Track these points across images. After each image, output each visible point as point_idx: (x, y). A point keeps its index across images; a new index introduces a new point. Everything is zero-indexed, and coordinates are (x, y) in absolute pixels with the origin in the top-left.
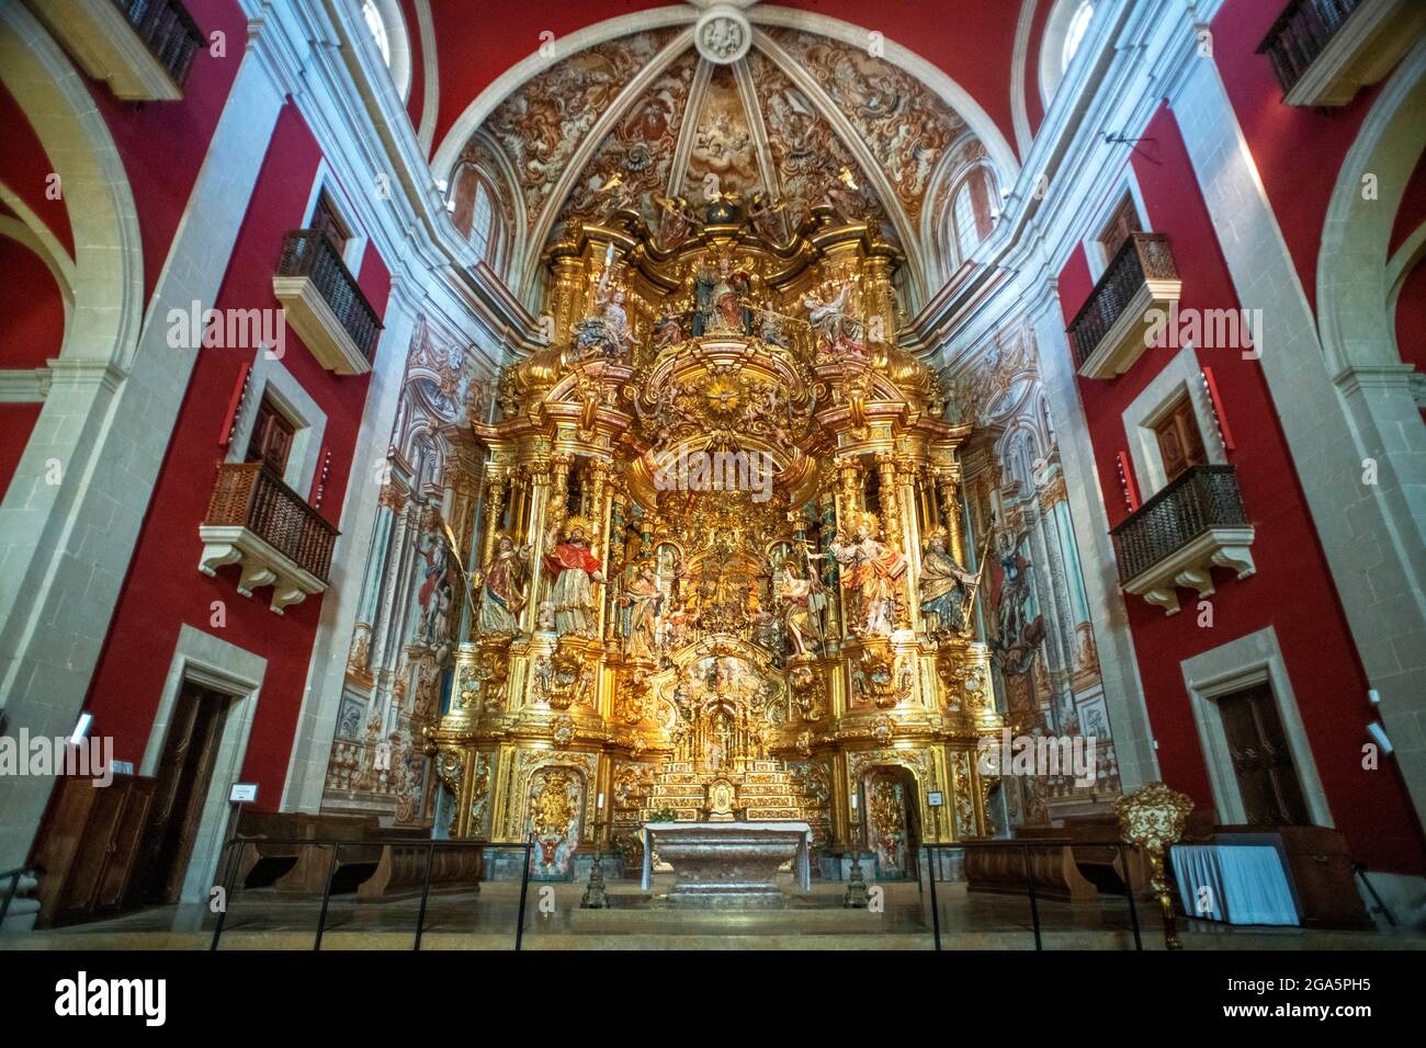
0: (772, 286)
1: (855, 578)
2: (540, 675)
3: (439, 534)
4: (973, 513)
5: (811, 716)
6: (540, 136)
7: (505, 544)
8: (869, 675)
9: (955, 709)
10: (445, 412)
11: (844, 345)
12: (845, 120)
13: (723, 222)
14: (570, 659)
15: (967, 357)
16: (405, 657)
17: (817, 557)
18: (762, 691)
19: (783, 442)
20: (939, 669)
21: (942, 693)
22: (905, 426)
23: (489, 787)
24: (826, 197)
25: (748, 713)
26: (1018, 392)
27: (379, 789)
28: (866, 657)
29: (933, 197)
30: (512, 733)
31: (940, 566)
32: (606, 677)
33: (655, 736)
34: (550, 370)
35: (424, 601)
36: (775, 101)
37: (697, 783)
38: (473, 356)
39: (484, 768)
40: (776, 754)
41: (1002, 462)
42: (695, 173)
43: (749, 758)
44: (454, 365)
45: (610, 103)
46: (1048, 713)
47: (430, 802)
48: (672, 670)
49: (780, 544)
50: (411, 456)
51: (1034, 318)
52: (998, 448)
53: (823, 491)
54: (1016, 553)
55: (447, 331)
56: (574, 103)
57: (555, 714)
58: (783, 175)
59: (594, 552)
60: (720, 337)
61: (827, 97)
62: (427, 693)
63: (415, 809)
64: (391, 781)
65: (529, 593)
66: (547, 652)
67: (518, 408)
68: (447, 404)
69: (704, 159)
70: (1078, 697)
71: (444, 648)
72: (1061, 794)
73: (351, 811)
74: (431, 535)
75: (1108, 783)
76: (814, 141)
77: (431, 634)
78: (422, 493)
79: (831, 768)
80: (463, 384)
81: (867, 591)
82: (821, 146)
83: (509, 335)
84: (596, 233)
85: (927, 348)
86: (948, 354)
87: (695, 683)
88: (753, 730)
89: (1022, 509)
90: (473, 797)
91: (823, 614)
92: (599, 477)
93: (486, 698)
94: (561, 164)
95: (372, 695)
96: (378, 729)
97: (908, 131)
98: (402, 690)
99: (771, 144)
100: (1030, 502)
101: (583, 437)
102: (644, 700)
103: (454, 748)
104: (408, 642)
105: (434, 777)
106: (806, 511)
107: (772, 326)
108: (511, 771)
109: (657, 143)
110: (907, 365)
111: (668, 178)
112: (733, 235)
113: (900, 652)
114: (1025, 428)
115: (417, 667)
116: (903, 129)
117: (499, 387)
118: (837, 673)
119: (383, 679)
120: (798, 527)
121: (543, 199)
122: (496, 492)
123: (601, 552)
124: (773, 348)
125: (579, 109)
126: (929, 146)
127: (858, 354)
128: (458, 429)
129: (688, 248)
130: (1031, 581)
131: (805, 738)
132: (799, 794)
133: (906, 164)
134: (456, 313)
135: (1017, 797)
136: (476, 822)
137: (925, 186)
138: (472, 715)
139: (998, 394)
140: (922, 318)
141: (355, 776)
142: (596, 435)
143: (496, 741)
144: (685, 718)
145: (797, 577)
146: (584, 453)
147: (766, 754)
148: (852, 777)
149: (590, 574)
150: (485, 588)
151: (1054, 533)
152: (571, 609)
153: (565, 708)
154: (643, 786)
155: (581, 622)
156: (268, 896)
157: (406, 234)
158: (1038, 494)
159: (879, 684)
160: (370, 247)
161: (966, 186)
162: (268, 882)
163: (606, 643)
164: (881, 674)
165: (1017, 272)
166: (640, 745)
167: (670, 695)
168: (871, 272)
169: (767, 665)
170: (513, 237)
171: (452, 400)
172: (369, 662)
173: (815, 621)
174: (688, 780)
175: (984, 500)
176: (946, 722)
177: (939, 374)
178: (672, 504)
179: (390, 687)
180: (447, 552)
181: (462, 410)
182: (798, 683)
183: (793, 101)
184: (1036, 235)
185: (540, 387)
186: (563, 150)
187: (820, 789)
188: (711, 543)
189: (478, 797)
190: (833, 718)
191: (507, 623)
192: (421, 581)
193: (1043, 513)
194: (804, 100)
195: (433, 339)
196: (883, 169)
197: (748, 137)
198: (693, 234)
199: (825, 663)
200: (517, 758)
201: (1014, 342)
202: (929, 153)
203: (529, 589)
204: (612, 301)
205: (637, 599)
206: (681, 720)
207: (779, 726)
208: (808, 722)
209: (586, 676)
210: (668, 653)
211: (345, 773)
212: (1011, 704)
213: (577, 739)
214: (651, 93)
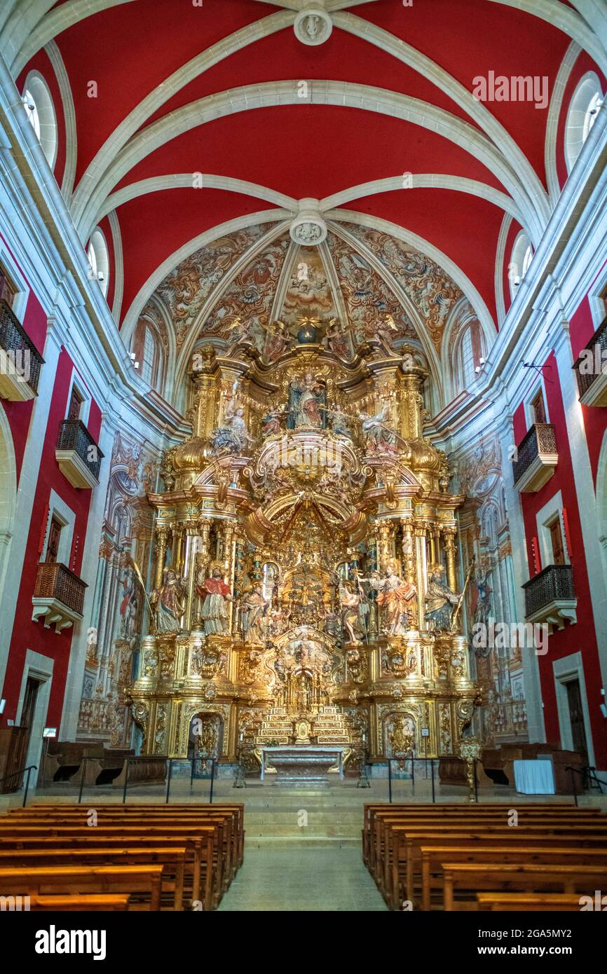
0: (341, 389)
1: (384, 600)
2: (195, 658)
3: (130, 568)
4: (464, 551)
5: (359, 680)
6: (185, 288)
7: (171, 575)
8: (391, 659)
9: (443, 678)
10: (132, 490)
11: (383, 445)
12: (391, 276)
13: (309, 341)
14: (214, 649)
15: (465, 448)
16: (114, 646)
17: (364, 580)
18: (329, 663)
19: (345, 501)
20: (435, 654)
21: (436, 669)
22: (421, 498)
23: (165, 725)
24: (376, 335)
25: (321, 677)
26: (492, 480)
27: (102, 726)
28: (389, 648)
29: (450, 329)
30: (180, 694)
31: (437, 591)
32: (233, 656)
33: (263, 691)
34: (196, 457)
35: (123, 612)
36: (344, 260)
37: (288, 721)
38: (147, 449)
39: (162, 713)
40: (336, 702)
41: (480, 523)
42: (289, 303)
43: (321, 704)
44: (135, 457)
45: (232, 265)
46: (497, 682)
47: (128, 733)
48: (273, 649)
49: (344, 563)
50: (114, 523)
51: (501, 436)
52: (479, 513)
53: (370, 536)
54: (485, 582)
55: (131, 436)
56: (208, 267)
57: (204, 682)
58: (350, 306)
59: (226, 581)
60: (306, 431)
61: (379, 261)
62: (126, 667)
63: (121, 737)
64: (108, 722)
65: (186, 606)
66: (199, 644)
67: (174, 479)
68: (133, 483)
69: (296, 294)
70: (512, 674)
71: (134, 639)
72: (501, 730)
73: (90, 740)
74: (126, 570)
75: (523, 725)
76: (371, 285)
77: (127, 632)
78: (120, 545)
79: (369, 712)
80: (141, 468)
81: (391, 608)
82: (375, 289)
83: (167, 429)
84: (224, 362)
85: (442, 436)
86: (454, 442)
87: (288, 657)
88: (323, 687)
89: (489, 556)
90: (156, 730)
91: (367, 617)
92: (229, 531)
93: (162, 671)
94: (199, 304)
95: (98, 672)
96: (101, 691)
97: (433, 286)
98: (113, 667)
99: (341, 286)
100: (494, 552)
101: (219, 507)
102: (256, 669)
103: (143, 701)
104: (115, 638)
105: (130, 718)
106: (359, 547)
107: (340, 422)
108: (179, 716)
109: (264, 285)
110: (425, 455)
111: (271, 307)
112: (315, 350)
113: (410, 645)
114: (493, 504)
115: (120, 653)
116: (429, 285)
117: (161, 465)
118: (374, 654)
119: (103, 663)
120: (354, 558)
121: (187, 328)
122: (162, 537)
123: (230, 580)
124: (340, 436)
125: (212, 269)
126: (447, 296)
127: (392, 453)
128: (139, 498)
129: (284, 358)
130: (492, 602)
131: (354, 694)
132: (350, 728)
133: (432, 307)
134: (136, 422)
135: (480, 730)
136: (158, 746)
137: (445, 321)
138: (153, 680)
139: (481, 478)
140: (438, 418)
141: (91, 719)
142: (227, 504)
143: (170, 696)
144: (281, 680)
145: (352, 592)
146: (219, 516)
147: (331, 702)
148: (379, 719)
149: (224, 597)
150: (160, 603)
151: (505, 574)
152: (214, 619)
153: (210, 678)
154: (256, 722)
155: (220, 627)
156: (67, 786)
157: (109, 384)
158: (498, 548)
159: (396, 664)
160: (94, 405)
161: (469, 331)
162: (66, 778)
163: (233, 635)
164: (397, 659)
165: (493, 402)
166: (254, 697)
167: (272, 666)
168: (406, 385)
169: (333, 647)
170: (168, 356)
171: (135, 480)
172: (96, 653)
173: (363, 621)
174: (283, 718)
175: (470, 545)
176: (437, 686)
177: (448, 456)
178: (273, 536)
179: (107, 666)
180: (135, 579)
181: (141, 485)
182: (351, 660)
183: (356, 261)
184: (502, 386)
185: (190, 469)
186: (200, 295)
187: (362, 724)
188: (299, 562)
189: (159, 730)
190: (372, 681)
191: (174, 625)
192: (121, 599)
193: (500, 561)
194: (363, 261)
195: (124, 444)
196: (417, 309)
197: (326, 281)
198: (288, 349)
199: (367, 648)
200: (183, 708)
201: (490, 447)
202: (447, 301)
203: (186, 602)
204: (235, 415)
205: (252, 607)
206: (279, 681)
207: (339, 685)
208: (357, 683)
209: (222, 658)
210: (271, 639)
211: (86, 719)
212: (479, 675)
213: (218, 696)
214: (261, 257)
